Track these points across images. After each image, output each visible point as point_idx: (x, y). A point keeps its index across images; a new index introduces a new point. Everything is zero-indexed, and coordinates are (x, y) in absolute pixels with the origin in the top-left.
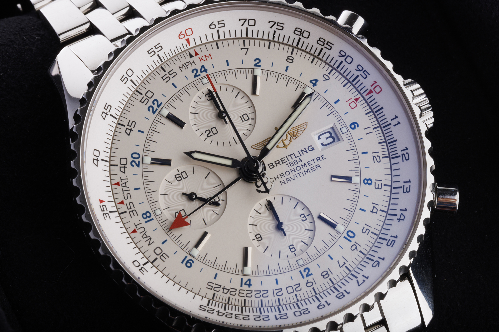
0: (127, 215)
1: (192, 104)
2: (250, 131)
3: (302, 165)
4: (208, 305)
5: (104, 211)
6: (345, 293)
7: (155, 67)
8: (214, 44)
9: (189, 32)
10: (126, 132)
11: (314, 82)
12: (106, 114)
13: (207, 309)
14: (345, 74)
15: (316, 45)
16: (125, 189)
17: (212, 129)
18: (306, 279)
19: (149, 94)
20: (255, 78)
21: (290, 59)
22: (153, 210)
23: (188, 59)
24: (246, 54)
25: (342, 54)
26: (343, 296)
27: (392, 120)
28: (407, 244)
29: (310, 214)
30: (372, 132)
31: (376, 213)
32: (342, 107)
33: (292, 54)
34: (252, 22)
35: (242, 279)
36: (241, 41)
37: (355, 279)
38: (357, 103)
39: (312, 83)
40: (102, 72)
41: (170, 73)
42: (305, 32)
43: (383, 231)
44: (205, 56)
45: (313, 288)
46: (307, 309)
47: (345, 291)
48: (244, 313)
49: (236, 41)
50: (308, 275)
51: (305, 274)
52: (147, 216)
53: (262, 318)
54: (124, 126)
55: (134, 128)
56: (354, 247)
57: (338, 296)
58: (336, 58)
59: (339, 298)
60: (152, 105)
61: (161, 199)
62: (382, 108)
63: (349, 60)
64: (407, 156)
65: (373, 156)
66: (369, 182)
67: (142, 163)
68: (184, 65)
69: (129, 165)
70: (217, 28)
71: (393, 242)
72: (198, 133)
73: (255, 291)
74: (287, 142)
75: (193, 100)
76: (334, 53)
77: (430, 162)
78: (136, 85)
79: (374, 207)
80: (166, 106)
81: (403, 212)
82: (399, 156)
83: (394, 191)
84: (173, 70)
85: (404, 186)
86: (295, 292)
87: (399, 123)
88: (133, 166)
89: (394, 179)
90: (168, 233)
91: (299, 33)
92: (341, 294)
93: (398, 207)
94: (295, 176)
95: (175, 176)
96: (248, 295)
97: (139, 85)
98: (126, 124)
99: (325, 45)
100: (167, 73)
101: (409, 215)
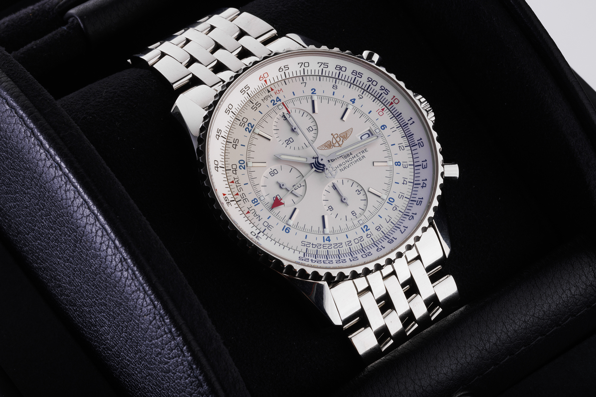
0: (242, 202)
1: (275, 124)
2: (315, 138)
3: (353, 157)
4: (304, 256)
5: (227, 201)
6: (393, 239)
7: (246, 101)
8: (283, 82)
9: (266, 75)
10: (233, 147)
11: (353, 101)
12: (219, 136)
13: (304, 259)
14: (373, 93)
15: (351, 76)
16: (238, 185)
17: (290, 139)
18: (366, 233)
19: (245, 120)
20: (313, 102)
21: (335, 87)
22: (259, 197)
23: (267, 94)
24: (305, 86)
25: (370, 80)
26: (392, 241)
27: (408, 121)
28: (430, 203)
29: (363, 189)
30: (396, 130)
31: (406, 184)
32: (374, 116)
33: (335, 83)
34: (306, 65)
35: (324, 237)
36: (301, 78)
37: (399, 230)
38: (383, 112)
39: (352, 101)
40: (213, 108)
41: (257, 104)
42: (343, 67)
43: (413, 196)
44: (278, 90)
45: (372, 238)
46: (370, 252)
47: (393, 237)
48: (329, 259)
49: (297, 78)
50: (367, 230)
51: (365, 230)
52: (255, 201)
53: (341, 261)
54: (231, 143)
55: (238, 143)
56: (395, 208)
57: (389, 242)
58: (366, 83)
59: (390, 243)
60: (248, 127)
61: (262, 189)
62: (401, 113)
63: (374, 83)
64: (422, 144)
65: (399, 147)
66: (399, 164)
67: (247, 166)
68: (265, 98)
69: (238, 169)
70: (284, 71)
71: (421, 202)
72: (281, 143)
73: (333, 244)
74: (340, 143)
75: (274, 121)
76: (364, 80)
77: (438, 146)
78: (235, 115)
79: (404, 180)
80: (257, 126)
81: (424, 181)
82: (417, 145)
83: (416, 168)
84: (258, 102)
85: (422, 164)
86: (360, 242)
87: (414, 122)
88: (241, 169)
89: (415, 160)
90: (271, 212)
91: (339, 69)
92: (391, 240)
93: (420, 179)
94: (349, 165)
95: (270, 173)
96: (329, 247)
97: (237, 115)
98: (232, 142)
99: (358, 75)
100: (254, 104)
101: (429, 183)
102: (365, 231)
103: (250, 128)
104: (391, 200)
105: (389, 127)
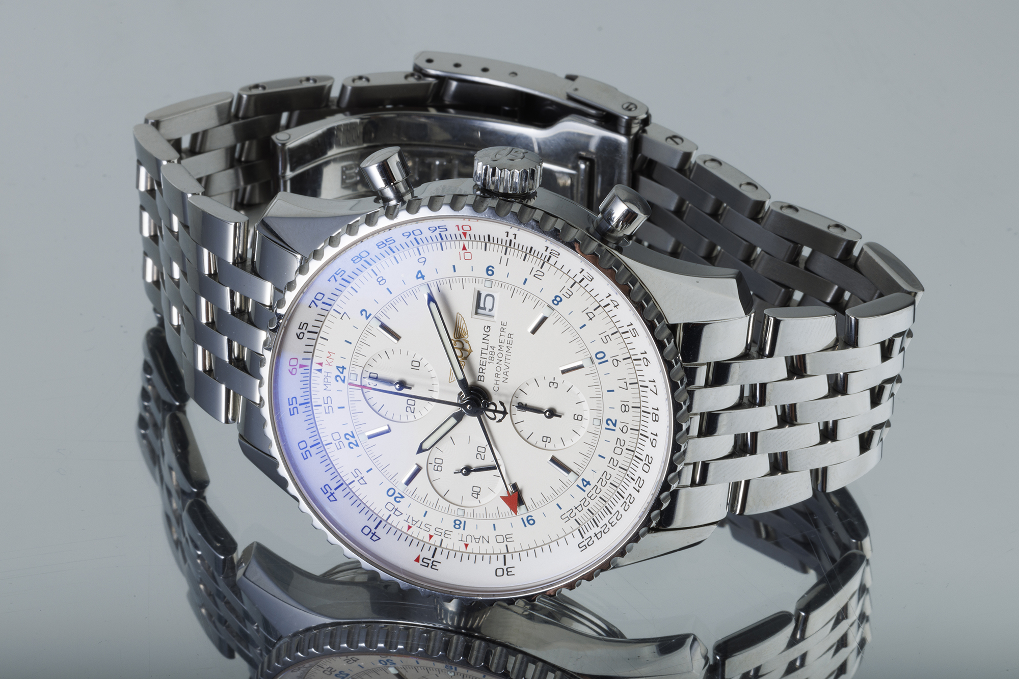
102: (613, 428)
103: (352, 440)
104: (599, 356)
105: (495, 264)
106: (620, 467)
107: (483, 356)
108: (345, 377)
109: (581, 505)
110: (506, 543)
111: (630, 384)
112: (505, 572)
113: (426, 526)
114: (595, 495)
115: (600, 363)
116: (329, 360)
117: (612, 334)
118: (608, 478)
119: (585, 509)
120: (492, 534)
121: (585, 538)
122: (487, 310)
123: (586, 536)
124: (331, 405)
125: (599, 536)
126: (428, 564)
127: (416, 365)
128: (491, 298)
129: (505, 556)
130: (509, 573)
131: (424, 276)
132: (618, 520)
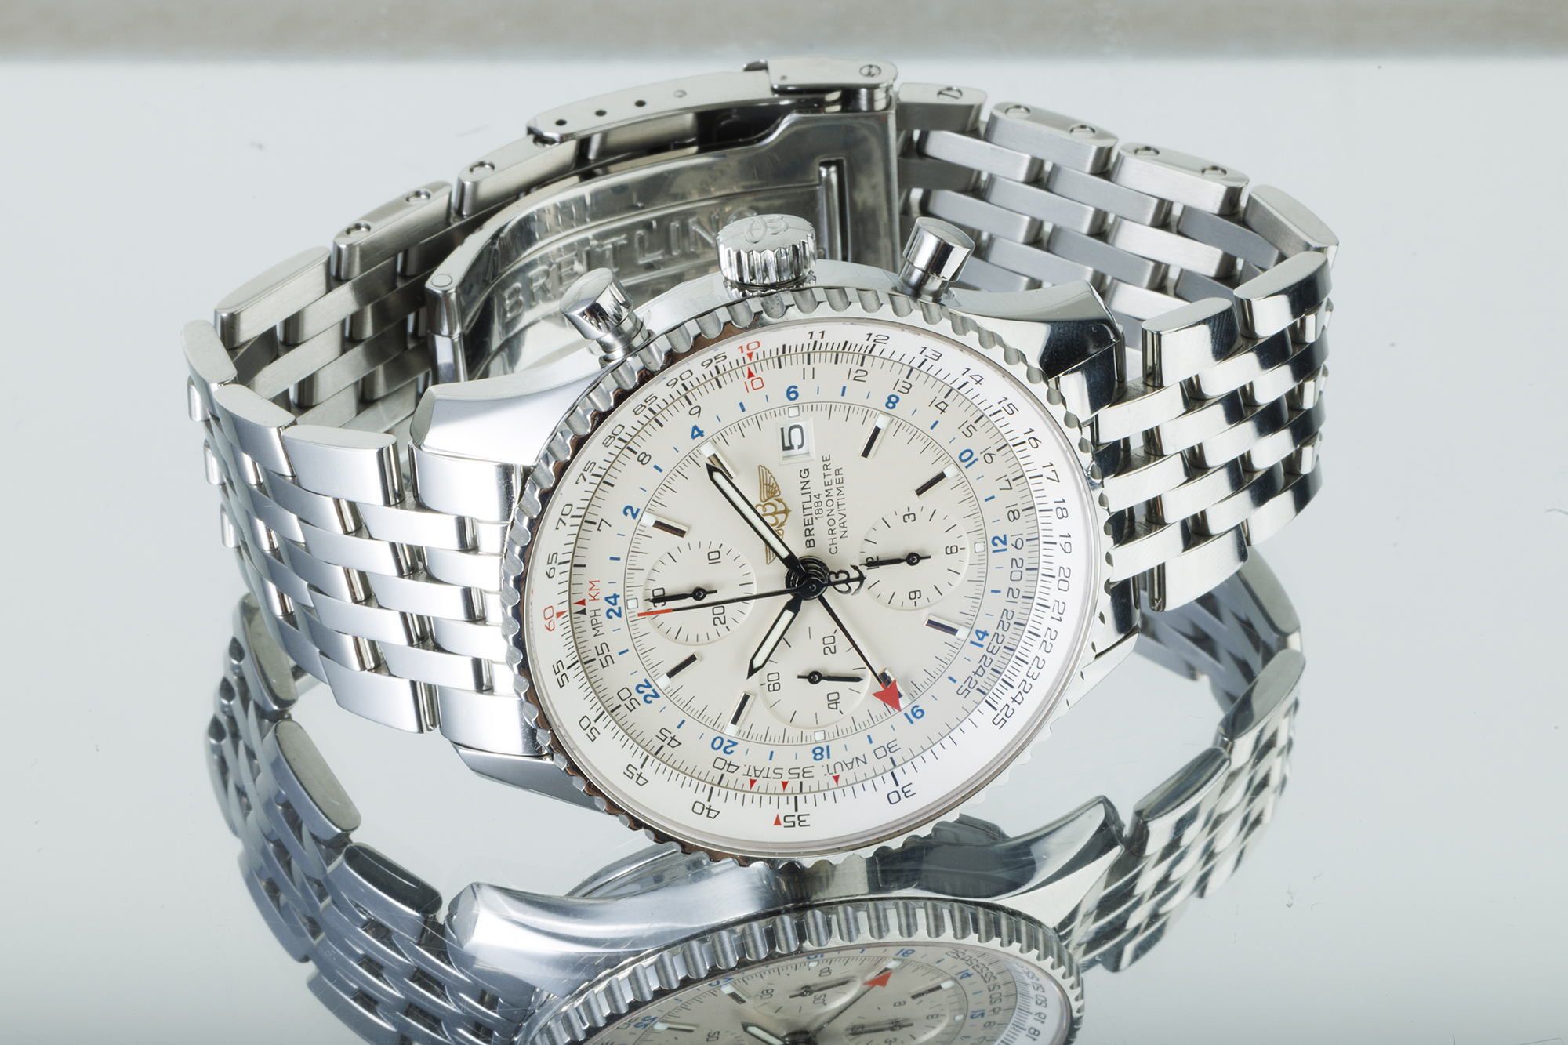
106: (1023, 597)
107: (807, 512)
108: (620, 608)
109: (981, 666)
110: (890, 755)
111: (1014, 480)
112: (902, 795)
113: (776, 771)
114: (997, 646)
115: (967, 467)
116: (593, 593)
117: (976, 422)
118: (1010, 617)
119: (988, 670)
120: (867, 750)
121: (999, 709)
122: (796, 447)
123: (999, 707)
124: (609, 653)
125: (1019, 699)
126: (794, 822)
127: (714, 557)
128: (798, 430)
129: (892, 773)
130: (908, 795)
131: (703, 432)
132: (1040, 669)
